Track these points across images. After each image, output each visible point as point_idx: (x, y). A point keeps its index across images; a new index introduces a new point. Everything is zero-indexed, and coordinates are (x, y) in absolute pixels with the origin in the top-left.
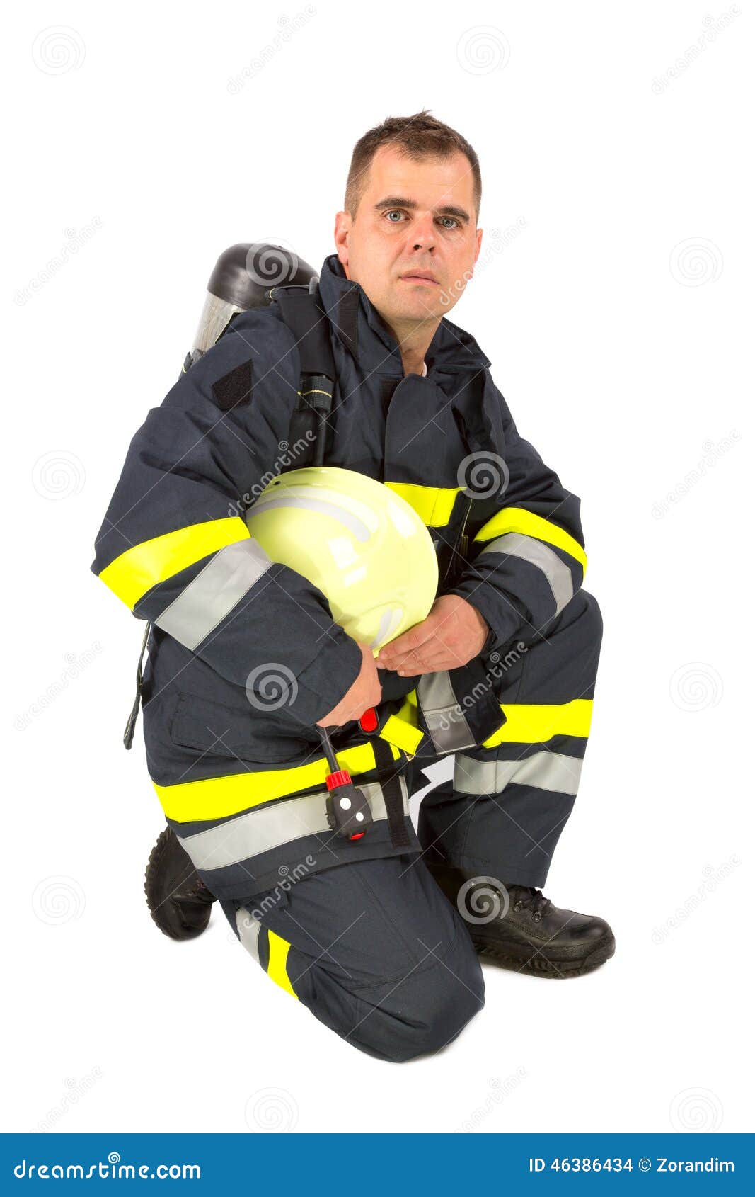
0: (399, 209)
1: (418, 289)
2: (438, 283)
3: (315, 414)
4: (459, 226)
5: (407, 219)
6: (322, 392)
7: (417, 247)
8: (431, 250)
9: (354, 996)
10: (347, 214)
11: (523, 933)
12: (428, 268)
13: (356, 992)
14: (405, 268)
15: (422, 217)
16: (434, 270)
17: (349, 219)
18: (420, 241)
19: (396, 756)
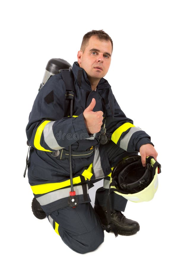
0: (95, 51)
1: (98, 71)
2: (103, 70)
3: (70, 100)
4: (108, 57)
5: (97, 54)
6: (71, 95)
7: (99, 61)
8: (102, 62)
9: (72, 238)
10: (81, 51)
11: (117, 224)
12: (101, 66)
13: (73, 237)
14: (96, 66)
15: (101, 54)
16: (102, 67)
17: (82, 53)
18: (100, 60)
19: (86, 179)
